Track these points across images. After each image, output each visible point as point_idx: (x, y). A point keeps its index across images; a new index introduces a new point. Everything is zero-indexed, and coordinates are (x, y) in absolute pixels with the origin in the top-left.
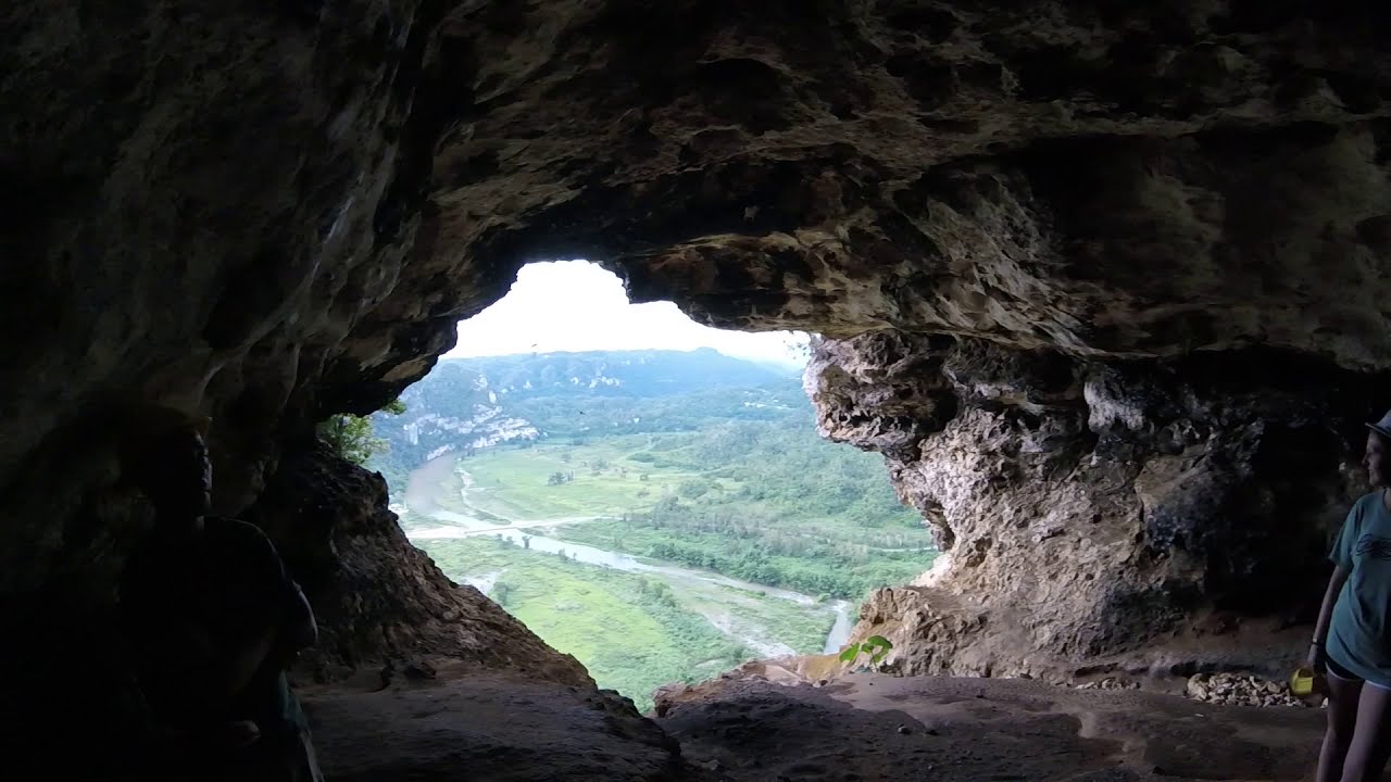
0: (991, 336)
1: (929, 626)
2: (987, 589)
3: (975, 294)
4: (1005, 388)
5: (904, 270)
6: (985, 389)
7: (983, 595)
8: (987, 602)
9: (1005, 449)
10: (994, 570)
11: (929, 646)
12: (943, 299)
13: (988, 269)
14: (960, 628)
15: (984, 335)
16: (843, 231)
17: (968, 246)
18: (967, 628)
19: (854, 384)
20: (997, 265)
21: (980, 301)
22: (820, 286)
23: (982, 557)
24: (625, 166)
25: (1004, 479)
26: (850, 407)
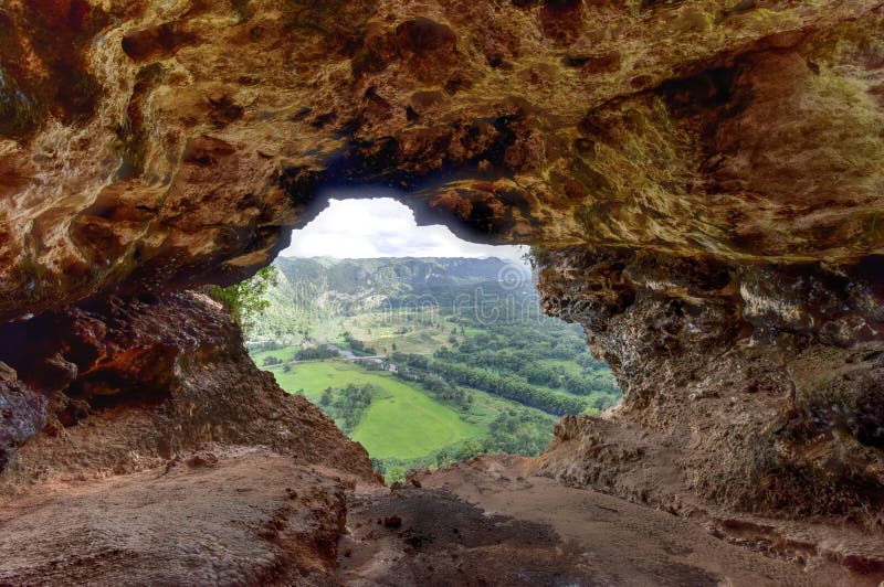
0: (656, 247)
1: (599, 450)
2: (648, 429)
3: (637, 215)
4: (670, 285)
5: (589, 201)
6: (653, 285)
7: (643, 433)
8: (646, 439)
9: (668, 328)
10: (654, 415)
11: (597, 465)
12: (614, 220)
13: (642, 193)
14: (621, 456)
15: (649, 247)
16: (546, 175)
17: (625, 177)
18: (627, 457)
19: (563, 281)
20: (648, 189)
21: (641, 219)
22: (534, 214)
23: (647, 404)
24: (370, 126)
25: (666, 350)
26: (561, 294)
